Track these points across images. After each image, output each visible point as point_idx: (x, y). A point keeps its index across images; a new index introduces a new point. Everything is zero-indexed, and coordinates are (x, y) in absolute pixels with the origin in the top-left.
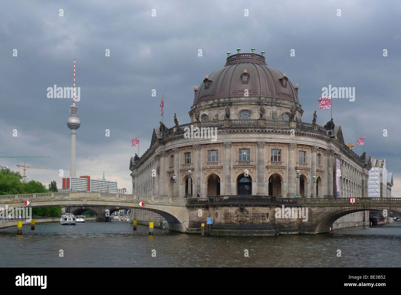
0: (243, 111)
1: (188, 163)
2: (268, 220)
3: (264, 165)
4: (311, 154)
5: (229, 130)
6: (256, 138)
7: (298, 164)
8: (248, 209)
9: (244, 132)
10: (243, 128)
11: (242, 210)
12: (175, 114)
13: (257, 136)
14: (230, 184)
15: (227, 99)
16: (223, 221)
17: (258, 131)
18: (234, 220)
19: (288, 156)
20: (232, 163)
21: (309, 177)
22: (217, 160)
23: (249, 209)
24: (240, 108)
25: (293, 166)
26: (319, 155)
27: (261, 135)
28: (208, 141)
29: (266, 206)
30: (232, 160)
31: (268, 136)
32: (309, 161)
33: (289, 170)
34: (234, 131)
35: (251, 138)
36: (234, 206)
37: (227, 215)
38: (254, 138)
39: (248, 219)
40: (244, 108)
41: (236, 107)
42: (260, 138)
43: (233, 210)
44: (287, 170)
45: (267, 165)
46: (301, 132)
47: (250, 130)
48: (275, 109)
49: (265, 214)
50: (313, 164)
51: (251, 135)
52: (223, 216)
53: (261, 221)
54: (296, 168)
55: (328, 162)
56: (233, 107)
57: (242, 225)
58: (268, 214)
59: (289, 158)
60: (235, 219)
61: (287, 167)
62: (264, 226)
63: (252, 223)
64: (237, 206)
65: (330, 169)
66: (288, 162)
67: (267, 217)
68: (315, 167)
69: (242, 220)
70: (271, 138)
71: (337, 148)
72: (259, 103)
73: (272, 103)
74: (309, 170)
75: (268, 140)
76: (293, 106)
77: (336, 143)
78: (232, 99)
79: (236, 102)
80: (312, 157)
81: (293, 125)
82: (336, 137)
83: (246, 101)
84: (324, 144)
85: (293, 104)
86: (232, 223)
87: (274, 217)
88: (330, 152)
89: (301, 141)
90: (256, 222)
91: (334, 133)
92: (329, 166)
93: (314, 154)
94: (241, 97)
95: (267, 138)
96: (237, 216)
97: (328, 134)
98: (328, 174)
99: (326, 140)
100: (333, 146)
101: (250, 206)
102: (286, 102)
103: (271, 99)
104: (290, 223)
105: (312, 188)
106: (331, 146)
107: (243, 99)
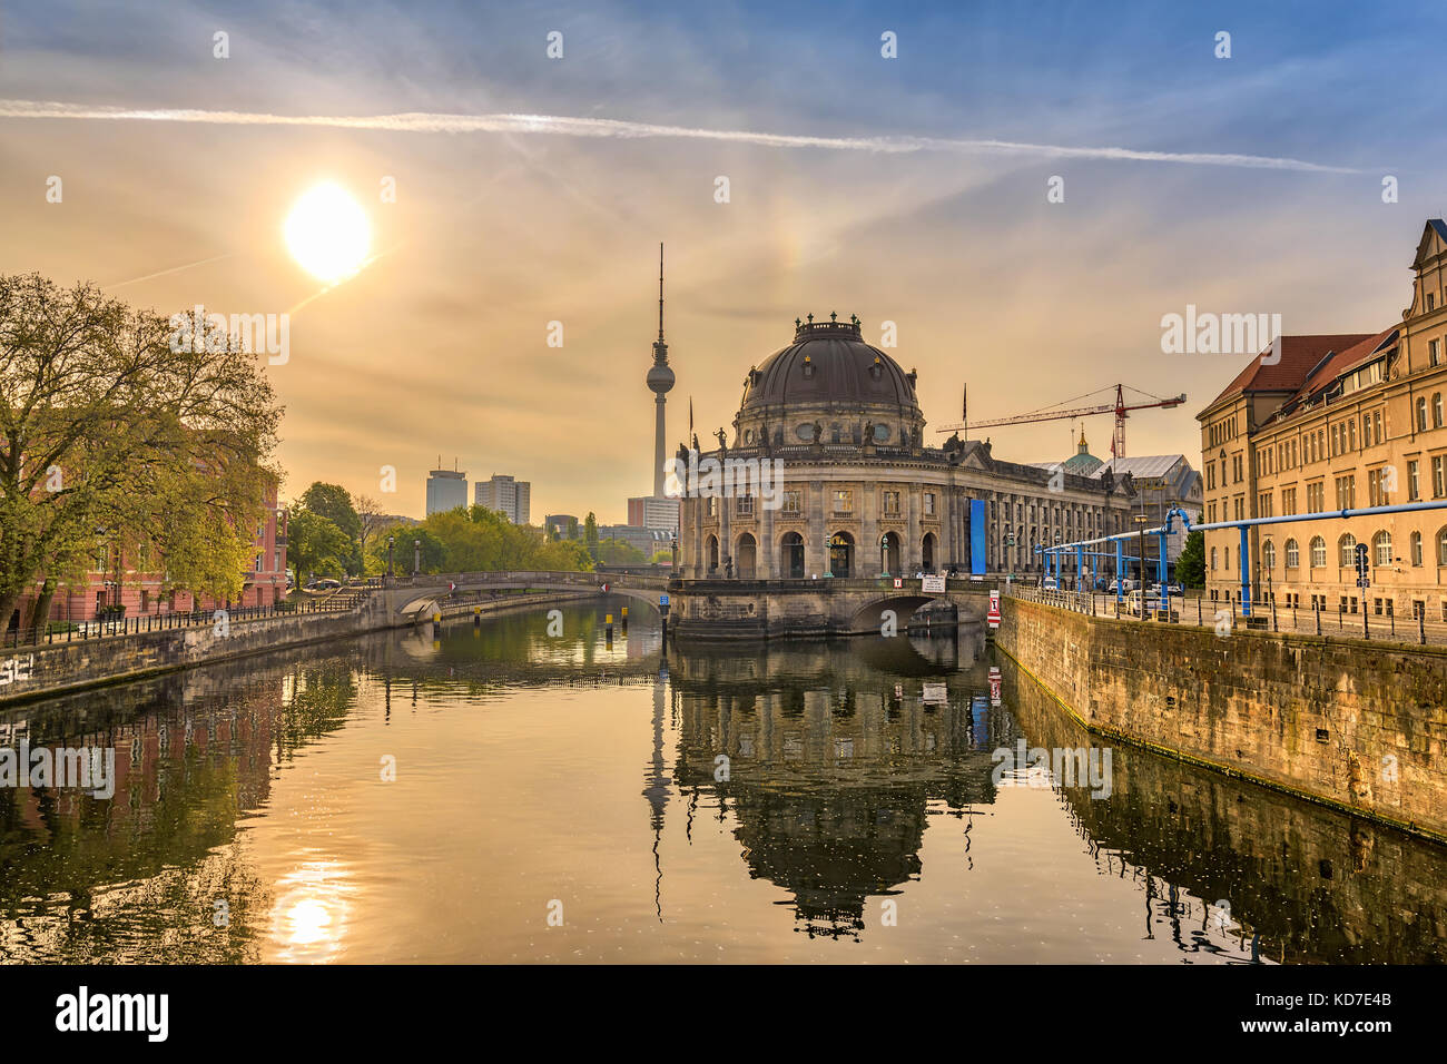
2: (752, 615)
3: (821, 518)
4: (909, 496)
6: (809, 475)
7: (883, 516)
8: (719, 598)
11: (712, 601)
12: (695, 435)
13: (808, 471)
14: (771, 549)
15: (779, 407)
16: (689, 616)
17: (812, 464)
18: (702, 615)
20: (773, 515)
21: (904, 535)
22: (752, 511)
23: (723, 599)
24: (799, 422)
25: (872, 518)
26: (933, 495)
27: (817, 471)
29: (747, 594)
30: (773, 511)
31: (827, 470)
32: (905, 509)
33: (866, 524)
35: (799, 475)
36: (700, 594)
37: (694, 607)
38: (804, 475)
39: (720, 613)
40: (806, 421)
41: (793, 418)
42: (814, 475)
43: (701, 601)
44: (863, 525)
45: (828, 517)
46: (883, 462)
47: (796, 462)
48: (856, 419)
49: (747, 605)
50: (912, 512)
52: (690, 609)
53: (740, 616)
54: (878, 521)
55: (952, 506)
56: (788, 418)
57: (712, 623)
59: (865, 505)
60: (704, 612)
61: (863, 521)
62: (744, 624)
63: (725, 619)
64: (704, 594)
65: (954, 518)
66: (863, 511)
67: (751, 609)
68: (918, 518)
69: (712, 615)
70: (831, 475)
71: (978, 479)
72: (829, 411)
73: (852, 410)
74: (905, 522)
75: (828, 478)
76: (894, 411)
77: (972, 470)
78: (786, 406)
79: (793, 410)
80: (912, 501)
81: (871, 451)
82: (977, 460)
83: (809, 409)
84: (939, 477)
85: (895, 407)
86: (699, 618)
87: (764, 610)
88: (953, 489)
89: (886, 475)
90: (732, 617)
91: (963, 455)
92: (952, 513)
93: (917, 496)
94: (801, 402)
95: (827, 474)
96: (706, 609)
97: (948, 459)
98: (951, 526)
99: (944, 470)
100: (961, 478)
101: (722, 595)
102: (878, 406)
103: (849, 405)
104: (808, 616)
105: (912, 552)
106: (954, 479)
107: (804, 405)
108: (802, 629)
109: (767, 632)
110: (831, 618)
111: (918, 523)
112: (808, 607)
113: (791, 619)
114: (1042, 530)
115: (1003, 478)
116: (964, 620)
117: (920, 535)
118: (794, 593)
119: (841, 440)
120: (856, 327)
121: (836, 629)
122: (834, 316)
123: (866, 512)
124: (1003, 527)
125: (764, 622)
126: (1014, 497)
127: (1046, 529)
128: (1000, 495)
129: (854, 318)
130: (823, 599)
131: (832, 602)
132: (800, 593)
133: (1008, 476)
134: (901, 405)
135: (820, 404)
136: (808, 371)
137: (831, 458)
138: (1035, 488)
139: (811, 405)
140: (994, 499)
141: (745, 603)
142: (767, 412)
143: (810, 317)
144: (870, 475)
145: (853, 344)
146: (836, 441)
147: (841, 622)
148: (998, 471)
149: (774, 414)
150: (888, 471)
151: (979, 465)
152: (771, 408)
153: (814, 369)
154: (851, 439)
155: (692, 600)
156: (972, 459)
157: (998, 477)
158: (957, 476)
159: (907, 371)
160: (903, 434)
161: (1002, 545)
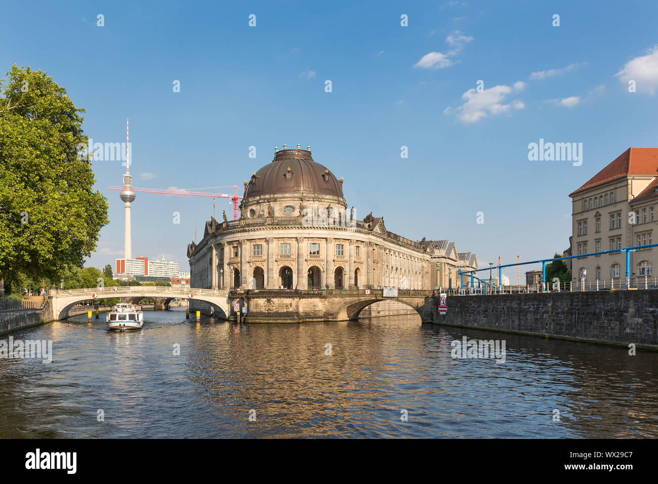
0: (287, 207)
1: (236, 256)
2: (291, 309)
3: (302, 258)
4: (348, 247)
5: (271, 227)
6: (296, 234)
7: (336, 257)
8: (273, 300)
9: (285, 228)
10: (283, 225)
11: (269, 301)
12: (224, 211)
13: (296, 231)
15: (272, 196)
17: (298, 227)
18: (263, 310)
19: (326, 249)
20: (274, 256)
21: (346, 269)
23: (275, 301)
24: (285, 204)
25: (331, 259)
26: (358, 247)
28: (253, 237)
29: (289, 297)
30: (274, 254)
31: (306, 231)
32: (346, 254)
33: (327, 262)
34: (275, 228)
35: (291, 233)
36: (262, 298)
37: (257, 305)
38: (294, 233)
39: (274, 308)
40: (288, 204)
41: (280, 202)
42: (299, 234)
43: (262, 302)
44: (325, 262)
45: (306, 258)
46: (338, 227)
47: (290, 226)
49: (289, 304)
50: (350, 256)
51: (291, 231)
52: (255, 306)
53: (285, 310)
54: (333, 261)
55: (368, 253)
56: (278, 203)
57: (269, 314)
59: (327, 251)
60: (264, 308)
61: (325, 260)
62: (288, 315)
63: (277, 312)
64: (265, 297)
65: (369, 260)
66: (326, 255)
67: (291, 306)
68: (353, 259)
69: (269, 310)
70: (309, 234)
71: (379, 239)
72: (301, 199)
74: (346, 261)
77: (376, 234)
78: (276, 196)
79: (281, 198)
80: (350, 249)
82: (378, 229)
83: (290, 197)
84: (363, 237)
86: (261, 312)
87: (297, 307)
88: (369, 244)
89: (338, 235)
90: (281, 311)
91: (374, 225)
92: (368, 257)
93: (352, 247)
94: (286, 193)
95: (306, 234)
96: (265, 306)
97: (367, 227)
98: (368, 264)
99: (365, 233)
101: (275, 297)
102: (328, 197)
103: (313, 195)
104: (315, 311)
105: (350, 278)
106: (370, 239)
107: (287, 195)
108: (312, 318)
109: (299, 319)
110: (325, 313)
111: (352, 262)
112: (314, 306)
113: (306, 313)
115: (388, 240)
116: (373, 316)
117: (353, 269)
120: (309, 152)
121: (330, 318)
122: (299, 146)
125: (297, 313)
126: (390, 250)
128: (385, 249)
130: (322, 301)
131: (327, 303)
132: (311, 298)
135: (297, 195)
136: (289, 176)
138: (398, 247)
139: (291, 195)
140: (383, 250)
141: (288, 302)
143: (285, 146)
144: (330, 234)
147: (332, 315)
148: (386, 236)
149: (269, 200)
150: (340, 233)
151: (380, 232)
153: (293, 175)
155: (257, 301)
156: (377, 229)
157: (386, 239)
158: (372, 237)
159: (338, 179)
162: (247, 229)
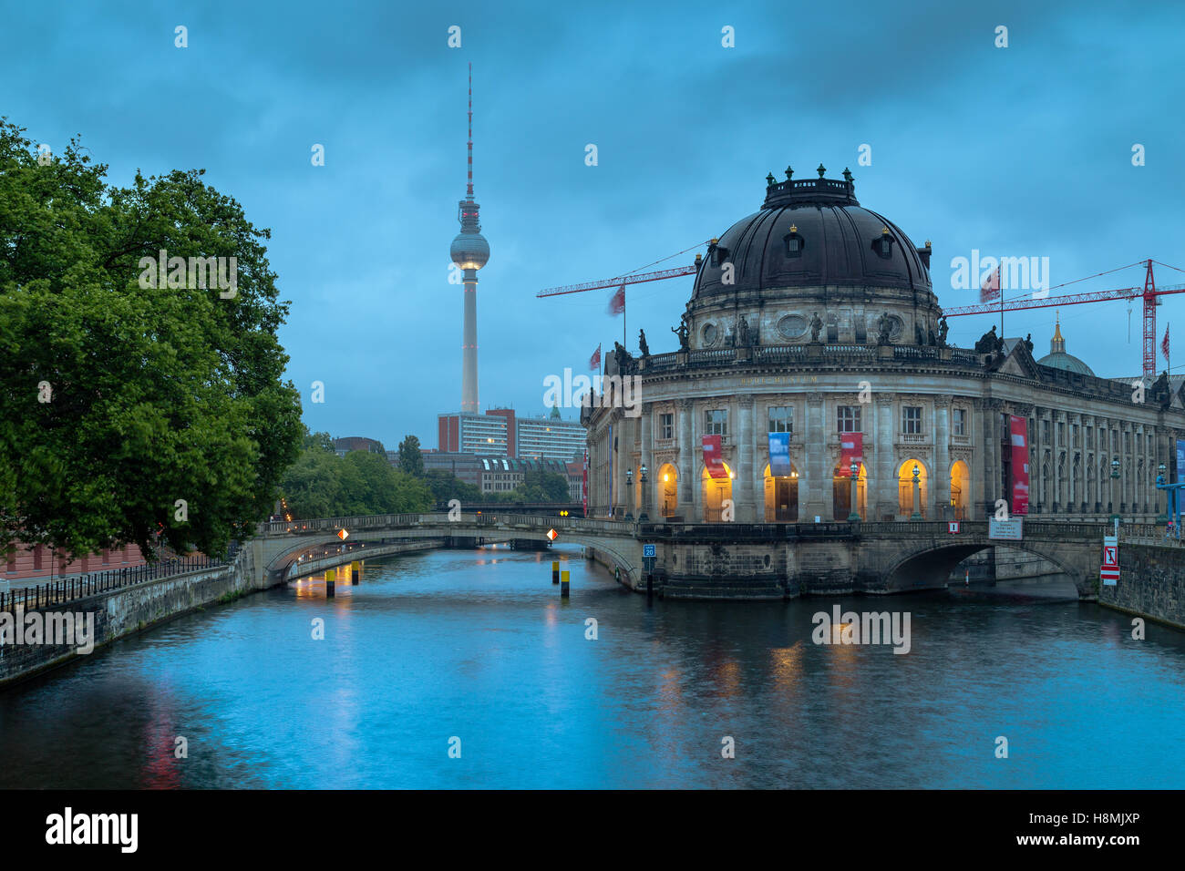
0: (789, 318)
1: (669, 436)
2: (768, 569)
3: (821, 442)
4: (934, 412)
5: (745, 370)
6: (804, 385)
7: (902, 438)
8: (727, 548)
9: (777, 373)
10: (774, 365)
11: (717, 551)
12: (642, 331)
13: (804, 380)
14: (752, 484)
15: (753, 293)
16: (684, 572)
17: (807, 370)
18: (703, 570)
19: (876, 419)
20: (754, 438)
21: (929, 464)
22: (725, 432)
23: (731, 549)
24: (782, 313)
25: (888, 442)
26: (962, 412)
27: (815, 379)
28: (704, 392)
29: (762, 543)
30: (755, 433)
31: (829, 379)
32: (929, 428)
33: (880, 450)
34: (755, 371)
35: (792, 385)
36: (701, 543)
37: (690, 561)
38: (798, 384)
39: (728, 566)
40: (791, 313)
41: (773, 309)
42: (812, 384)
43: (701, 552)
44: (876, 450)
45: (829, 441)
46: (904, 368)
47: (789, 368)
48: (859, 310)
49: (762, 557)
50: (939, 434)
51: (792, 379)
52: (684, 562)
53: (753, 572)
54: (897, 446)
55: (986, 425)
56: (768, 310)
57: (717, 580)
58: (767, 558)
59: (879, 424)
60: (706, 566)
61: (876, 445)
62: (758, 581)
63: (732, 576)
64: (707, 542)
65: (990, 441)
66: (876, 432)
67: (767, 563)
68: (946, 441)
69: (716, 570)
70: (836, 384)
71: (1017, 390)
72: (823, 299)
73: (854, 299)
74: (929, 447)
75: (830, 389)
76: (907, 299)
77: (1010, 379)
78: (763, 293)
79: (773, 298)
80: (939, 418)
81: (887, 352)
82: (1016, 365)
83: (795, 297)
84: (971, 388)
85: (908, 294)
86: (699, 575)
87: (783, 562)
88: (990, 403)
89: (906, 385)
90: (743, 572)
91: (1001, 358)
92: (987, 435)
93: (945, 412)
94: (785, 287)
95: (829, 384)
96: (709, 562)
97: (983, 363)
98: (986, 451)
99: (978, 378)
100: (999, 389)
101: (730, 543)
102: (887, 292)
103: (849, 291)
104: (832, 571)
106: (990, 390)
107: (788, 291)
108: (825, 588)
109: (788, 591)
110: (858, 574)
111: (947, 448)
112: (831, 559)
113: (810, 575)
114: (1086, 457)
115: (1045, 388)
116: (1003, 576)
117: (948, 463)
118: (813, 541)
119: (840, 338)
120: (848, 185)
121: (866, 587)
122: (821, 170)
123: (880, 433)
124: (1042, 453)
125: (783, 578)
126: (1055, 413)
127: (1091, 455)
128: (1040, 411)
129: (847, 174)
130: (848, 548)
131: (861, 553)
132: (821, 540)
133: (1051, 385)
134: (915, 291)
135: (810, 290)
136: (794, 245)
137: (835, 362)
138: (1080, 402)
139: (799, 291)
140: (1033, 415)
141: (760, 554)
142: (737, 301)
143: (789, 172)
144: (888, 385)
145: (849, 209)
146: (832, 338)
147: (872, 579)
148: (1041, 379)
149: (748, 303)
150: (910, 380)
151: (1018, 371)
152: (743, 295)
153: (802, 243)
154: (852, 336)
155: (689, 551)
156: (1011, 366)
157: (1040, 387)
158: (995, 386)
159: (920, 245)
160: (918, 330)
161: (1042, 477)
162: (690, 374)
